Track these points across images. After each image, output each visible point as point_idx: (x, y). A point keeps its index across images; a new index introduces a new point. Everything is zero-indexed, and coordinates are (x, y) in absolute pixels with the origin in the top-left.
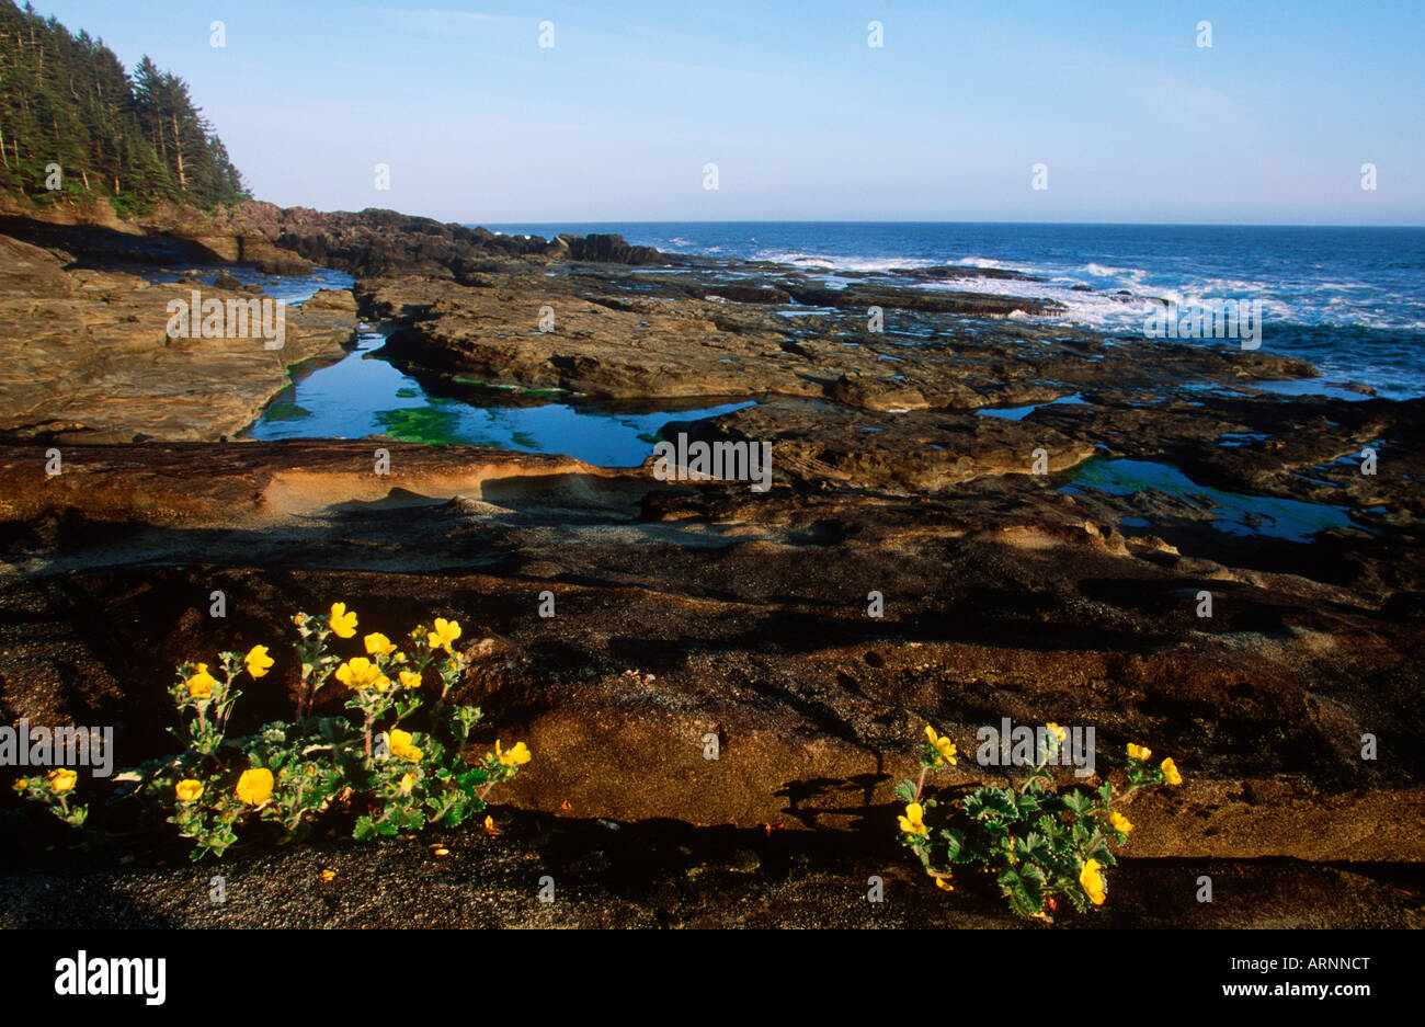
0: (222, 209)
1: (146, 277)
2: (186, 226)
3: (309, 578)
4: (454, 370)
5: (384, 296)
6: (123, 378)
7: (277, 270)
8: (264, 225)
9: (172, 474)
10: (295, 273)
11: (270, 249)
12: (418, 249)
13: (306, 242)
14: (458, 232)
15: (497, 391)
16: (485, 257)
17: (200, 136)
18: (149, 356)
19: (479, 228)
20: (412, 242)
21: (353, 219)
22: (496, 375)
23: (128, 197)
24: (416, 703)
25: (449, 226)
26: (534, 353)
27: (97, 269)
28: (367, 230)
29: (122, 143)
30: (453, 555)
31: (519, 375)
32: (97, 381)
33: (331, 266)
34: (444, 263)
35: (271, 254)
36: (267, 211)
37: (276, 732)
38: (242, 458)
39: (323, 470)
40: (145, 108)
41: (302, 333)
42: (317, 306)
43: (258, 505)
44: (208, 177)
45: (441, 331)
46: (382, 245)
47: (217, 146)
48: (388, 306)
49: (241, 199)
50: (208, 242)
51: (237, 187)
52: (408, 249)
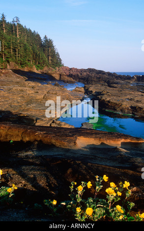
0: (57, 68)
1: (41, 83)
2: (50, 72)
3: (92, 165)
4: (106, 108)
5: (91, 89)
6: (34, 105)
7: (68, 82)
8: (65, 72)
9: (59, 136)
10: (71, 83)
11: (66, 77)
12: (99, 78)
13: (74, 76)
14: (109, 74)
15: (116, 114)
16: (116, 81)
17: (54, 52)
18: (40, 100)
19: (114, 73)
20: (98, 76)
21: (85, 71)
22: (116, 110)
23: (39, 65)
24: (119, 199)
25: (107, 73)
26: (126, 105)
27: (31, 81)
28: (88, 73)
29: (39, 54)
30: (119, 163)
31: (122, 110)
32: (29, 105)
33: (79, 82)
34: (105, 81)
35: (67, 78)
36: (67, 68)
37: (91, 200)
38: (70, 132)
39: (87, 137)
40: (44, 46)
41: (72, 97)
42: (76, 91)
43: (75, 144)
44: (55, 61)
45: (104, 98)
46: (91, 77)
47: (58, 54)
48: (92, 91)
49: (61, 66)
50: (54, 75)
51: (61, 63)
52: (97, 78)
